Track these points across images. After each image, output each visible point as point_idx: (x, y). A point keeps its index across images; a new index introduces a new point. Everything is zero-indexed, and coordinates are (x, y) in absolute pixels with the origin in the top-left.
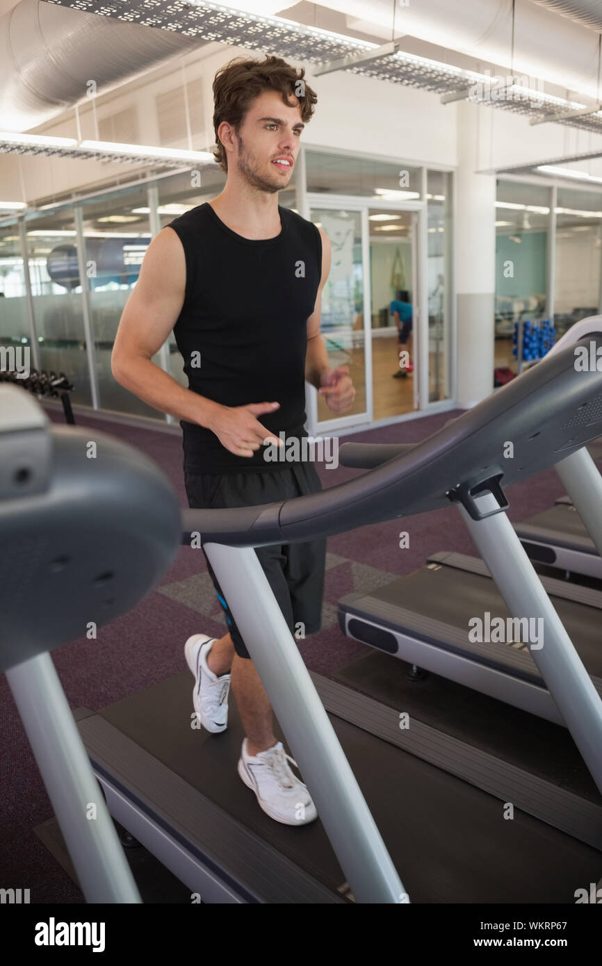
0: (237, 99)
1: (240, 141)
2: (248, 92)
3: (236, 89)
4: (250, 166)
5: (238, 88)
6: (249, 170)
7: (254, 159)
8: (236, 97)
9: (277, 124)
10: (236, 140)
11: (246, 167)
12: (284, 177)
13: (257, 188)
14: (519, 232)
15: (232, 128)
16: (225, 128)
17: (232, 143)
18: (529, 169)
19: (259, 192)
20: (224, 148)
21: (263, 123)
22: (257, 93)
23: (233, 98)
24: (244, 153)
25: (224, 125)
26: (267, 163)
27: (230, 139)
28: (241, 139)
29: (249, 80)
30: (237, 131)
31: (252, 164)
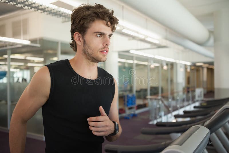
0: (84, 23)
1: (84, 41)
2: (89, 20)
3: (83, 19)
4: (89, 52)
5: (84, 18)
6: (88, 54)
7: (91, 50)
8: (83, 22)
9: (102, 34)
10: (83, 40)
11: (87, 52)
12: (105, 57)
13: (91, 61)
14: (125, 68)
15: (80, 35)
16: (77, 35)
17: (80, 41)
18: (128, 52)
19: (91, 62)
20: (75, 42)
21: (96, 34)
22: (93, 21)
23: (82, 22)
24: (86, 46)
25: (76, 33)
26: (98, 52)
27: (79, 39)
28: (85, 40)
29: (89, 15)
30: (83, 37)
31: (90, 51)
